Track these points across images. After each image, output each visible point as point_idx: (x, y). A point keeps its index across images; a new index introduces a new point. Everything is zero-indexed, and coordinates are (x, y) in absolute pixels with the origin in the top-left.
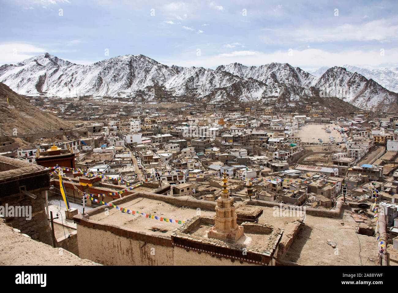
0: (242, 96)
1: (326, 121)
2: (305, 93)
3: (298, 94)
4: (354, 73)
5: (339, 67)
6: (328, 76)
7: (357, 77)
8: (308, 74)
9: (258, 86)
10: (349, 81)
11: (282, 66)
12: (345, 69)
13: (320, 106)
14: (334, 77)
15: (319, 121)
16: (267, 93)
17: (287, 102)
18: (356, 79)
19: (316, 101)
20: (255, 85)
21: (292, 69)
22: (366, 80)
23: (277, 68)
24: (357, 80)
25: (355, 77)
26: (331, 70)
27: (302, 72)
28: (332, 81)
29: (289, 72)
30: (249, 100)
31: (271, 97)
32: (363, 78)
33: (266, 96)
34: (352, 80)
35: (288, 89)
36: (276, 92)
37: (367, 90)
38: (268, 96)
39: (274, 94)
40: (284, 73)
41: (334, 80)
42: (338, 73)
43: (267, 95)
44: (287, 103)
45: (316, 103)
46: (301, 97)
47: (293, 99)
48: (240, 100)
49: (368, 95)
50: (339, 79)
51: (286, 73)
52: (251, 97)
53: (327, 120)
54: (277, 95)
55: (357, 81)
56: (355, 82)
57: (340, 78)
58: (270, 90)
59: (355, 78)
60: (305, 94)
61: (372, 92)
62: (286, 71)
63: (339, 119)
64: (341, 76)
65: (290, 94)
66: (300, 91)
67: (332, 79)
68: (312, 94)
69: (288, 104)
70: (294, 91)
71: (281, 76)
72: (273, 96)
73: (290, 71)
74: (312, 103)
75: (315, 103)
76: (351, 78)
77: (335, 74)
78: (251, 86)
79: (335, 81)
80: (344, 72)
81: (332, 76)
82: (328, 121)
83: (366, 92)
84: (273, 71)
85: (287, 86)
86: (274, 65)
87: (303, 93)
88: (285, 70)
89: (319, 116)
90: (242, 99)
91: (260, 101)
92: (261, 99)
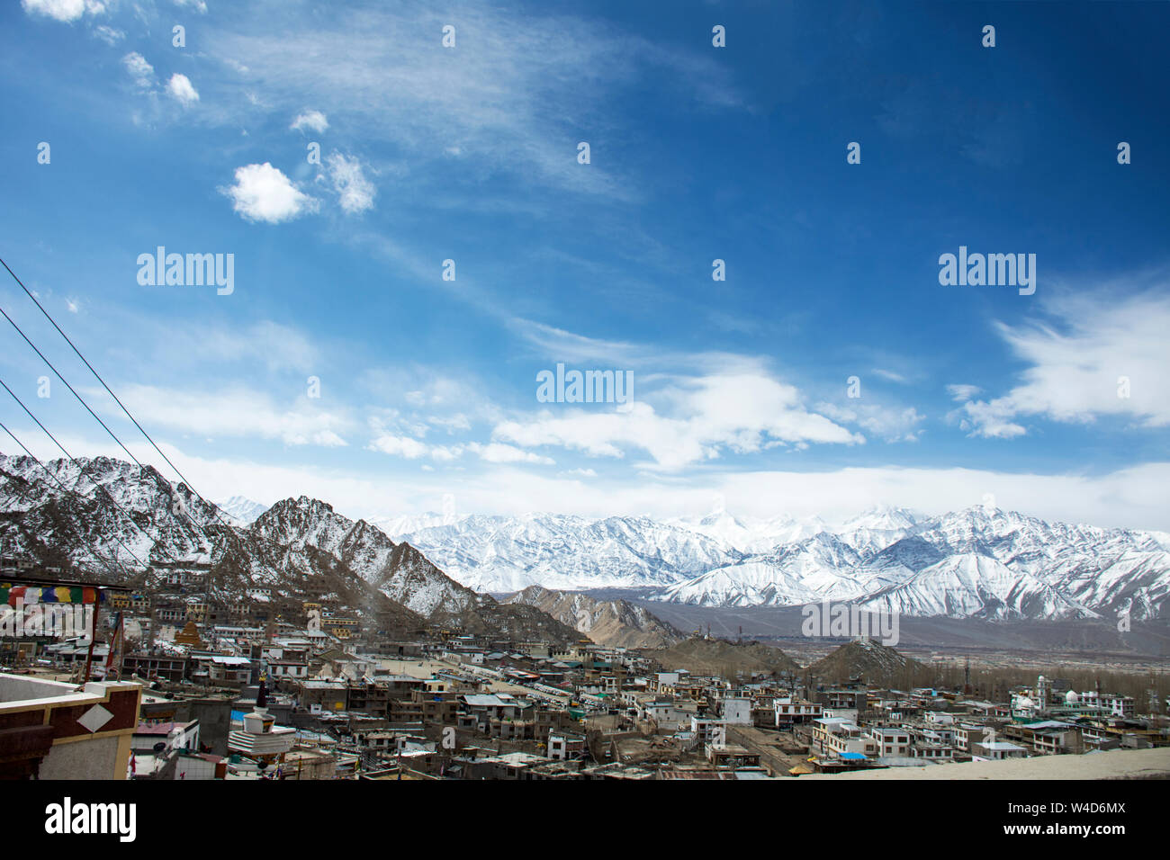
0: (81, 551)
1: (412, 651)
2: (290, 563)
3: (272, 566)
4: (355, 521)
5: (314, 501)
6: (282, 521)
7: (367, 534)
8: (214, 507)
9: (133, 525)
10: (345, 541)
11: (133, 470)
12: (330, 508)
13: (344, 604)
14: (302, 524)
15: (391, 650)
16: (167, 551)
17: (244, 586)
18: (365, 539)
19: (329, 591)
21: (164, 487)
22: (390, 544)
23: (116, 474)
24: (367, 540)
25: (361, 531)
26: (292, 505)
27: (194, 498)
28: (295, 535)
29: (154, 493)
30: (106, 566)
31: (185, 563)
32: (381, 538)
33: (166, 561)
34: (353, 538)
35: (241, 547)
36: (201, 550)
37: (398, 572)
38: (170, 560)
39: (191, 556)
40: (137, 495)
41: (301, 534)
42: (314, 517)
43: (167, 556)
44: (245, 590)
45: (330, 595)
46: (282, 575)
47: (261, 579)
48: (75, 563)
49: (401, 584)
50: (315, 533)
51: (146, 496)
52: (110, 557)
53: (416, 648)
54: (204, 559)
55: (368, 545)
56: (361, 546)
57: (318, 531)
58: (178, 541)
59: (361, 537)
60: (291, 567)
61: (412, 578)
62: (145, 488)
64: (321, 525)
65: (248, 561)
66: (276, 555)
67: (294, 530)
68: (312, 567)
69: (248, 593)
70: (260, 552)
71: (130, 503)
72: (192, 563)
73: (158, 489)
74: (317, 595)
75: (325, 594)
76: (350, 535)
77: (303, 517)
78: (109, 522)
79: (304, 539)
80: (329, 516)
81: (294, 523)
83: (394, 577)
84: (100, 483)
86: (106, 465)
87: (285, 562)
88: (143, 484)
90: (81, 563)
91: (147, 575)
92: (150, 569)
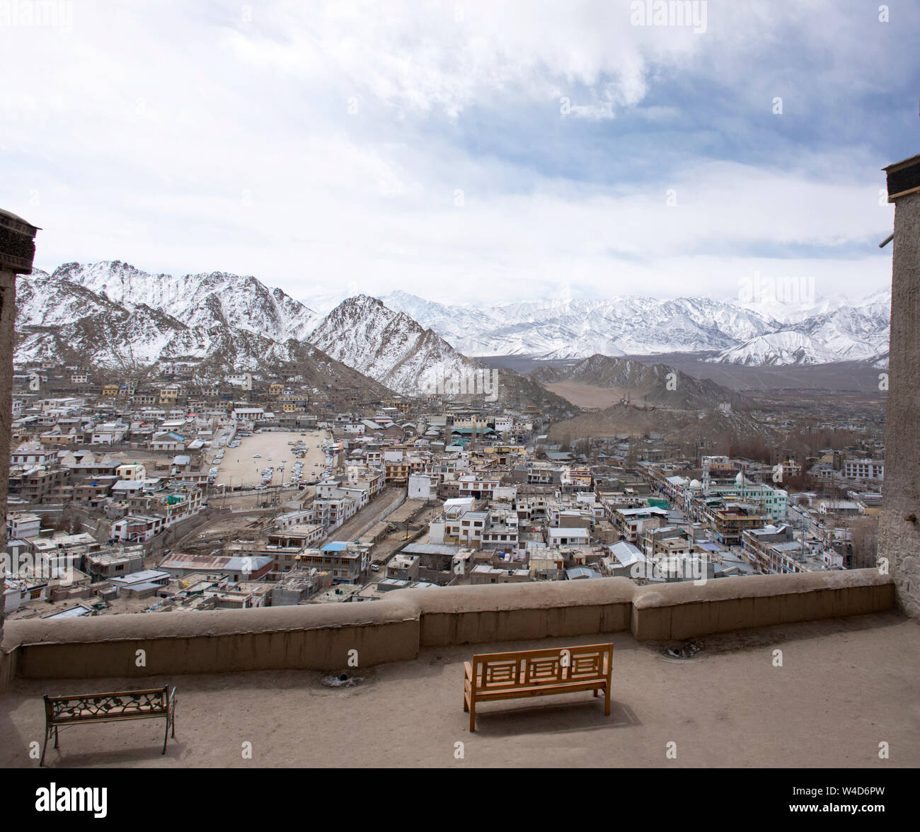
0: (104, 352)
1: (307, 424)
3: (255, 355)
4: (397, 313)
5: (369, 298)
6: (344, 314)
7: (404, 322)
8: (300, 305)
9: (156, 329)
10: (386, 329)
11: (239, 281)
12: (381, 304)
13: (305, 384)
14: (356, 317)
15: (289, 423)
16: (175, 348)
17: (224, 374)
18: (401, 326)
19: (297, 374)
20: (146, 326)
21: (262, 292)
22: (421, 330)
23: (225, 285)
24: (403, 327)
25: (399, 321)
26: (352, 302)
27: (286, 299)
28: (350, 325)
29: (254, 297)
30: (122, 363)
31: (184, 358)
32: (413, 326)
33: (172, 356)
34: (392, 326)
35: (232, 342)
36: (201, 347)
37: (420, 351)
38: (176, 356)
39: (193, 352)
40: (241, 299)
41: (354, 324)
42: (366, 311)
43: (174, 352)
44: (224, 376)
45: (296, 378)
46: (262, 363)
47: (242, 367)
48: (95, 362)
49: (421, 361)
50: (365, 322)
51: (247, 300)
52: (128, 355)
53: (310, 421)
54: (201, 353)
55: (402, 331)
56: (397, 332)
57: (368, 322)
58: (185, 340)
59: (398, 324)
60: (273, 355)
61: (430, 356)
62: (247, 293)
63: (340, 419)
64: (371, 316)
65: (234, 353)
66: (262, 347)
67: (351, 321)
68: (290, 355)
69: (226, 378)
70: (247, 346)
71: (234, 306)
72: (190, 357)
73: (256, 294)
74: (286, 377)
75: (293, 376)
76: (391, 323)
77: (358, 310)
78: (136, 329)
79: (356, 327)
80: (378, 309)
81: (351, 316)
82: (312, 425)
83: (417, 355)
84: (213, 292)
85: (230, 335)
86: (219, 277)
87: (268, 352)
88: (245, 290)
89: (297, 409)
90: (100, 361)
91: (151, 368)
92: (157, 363)
